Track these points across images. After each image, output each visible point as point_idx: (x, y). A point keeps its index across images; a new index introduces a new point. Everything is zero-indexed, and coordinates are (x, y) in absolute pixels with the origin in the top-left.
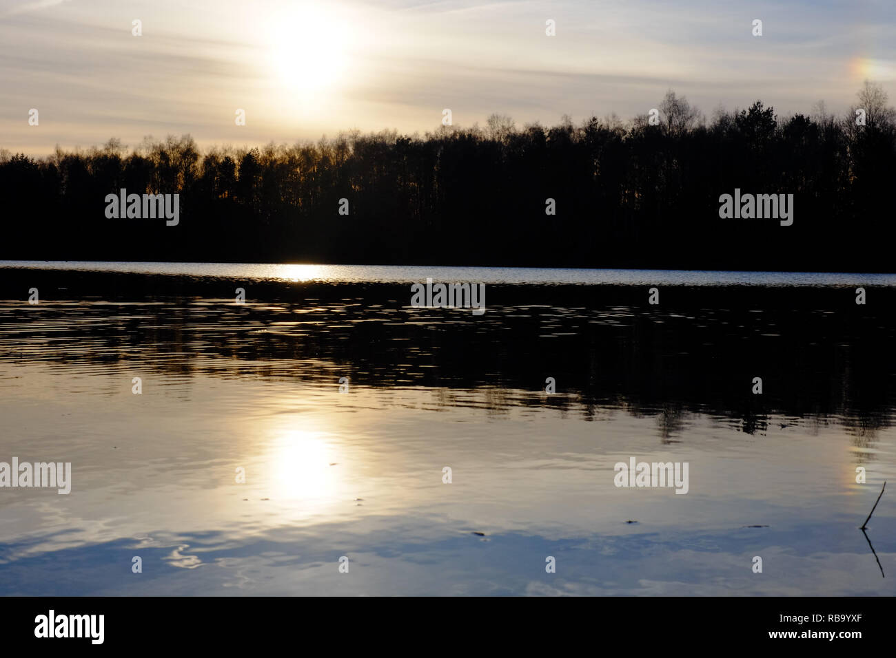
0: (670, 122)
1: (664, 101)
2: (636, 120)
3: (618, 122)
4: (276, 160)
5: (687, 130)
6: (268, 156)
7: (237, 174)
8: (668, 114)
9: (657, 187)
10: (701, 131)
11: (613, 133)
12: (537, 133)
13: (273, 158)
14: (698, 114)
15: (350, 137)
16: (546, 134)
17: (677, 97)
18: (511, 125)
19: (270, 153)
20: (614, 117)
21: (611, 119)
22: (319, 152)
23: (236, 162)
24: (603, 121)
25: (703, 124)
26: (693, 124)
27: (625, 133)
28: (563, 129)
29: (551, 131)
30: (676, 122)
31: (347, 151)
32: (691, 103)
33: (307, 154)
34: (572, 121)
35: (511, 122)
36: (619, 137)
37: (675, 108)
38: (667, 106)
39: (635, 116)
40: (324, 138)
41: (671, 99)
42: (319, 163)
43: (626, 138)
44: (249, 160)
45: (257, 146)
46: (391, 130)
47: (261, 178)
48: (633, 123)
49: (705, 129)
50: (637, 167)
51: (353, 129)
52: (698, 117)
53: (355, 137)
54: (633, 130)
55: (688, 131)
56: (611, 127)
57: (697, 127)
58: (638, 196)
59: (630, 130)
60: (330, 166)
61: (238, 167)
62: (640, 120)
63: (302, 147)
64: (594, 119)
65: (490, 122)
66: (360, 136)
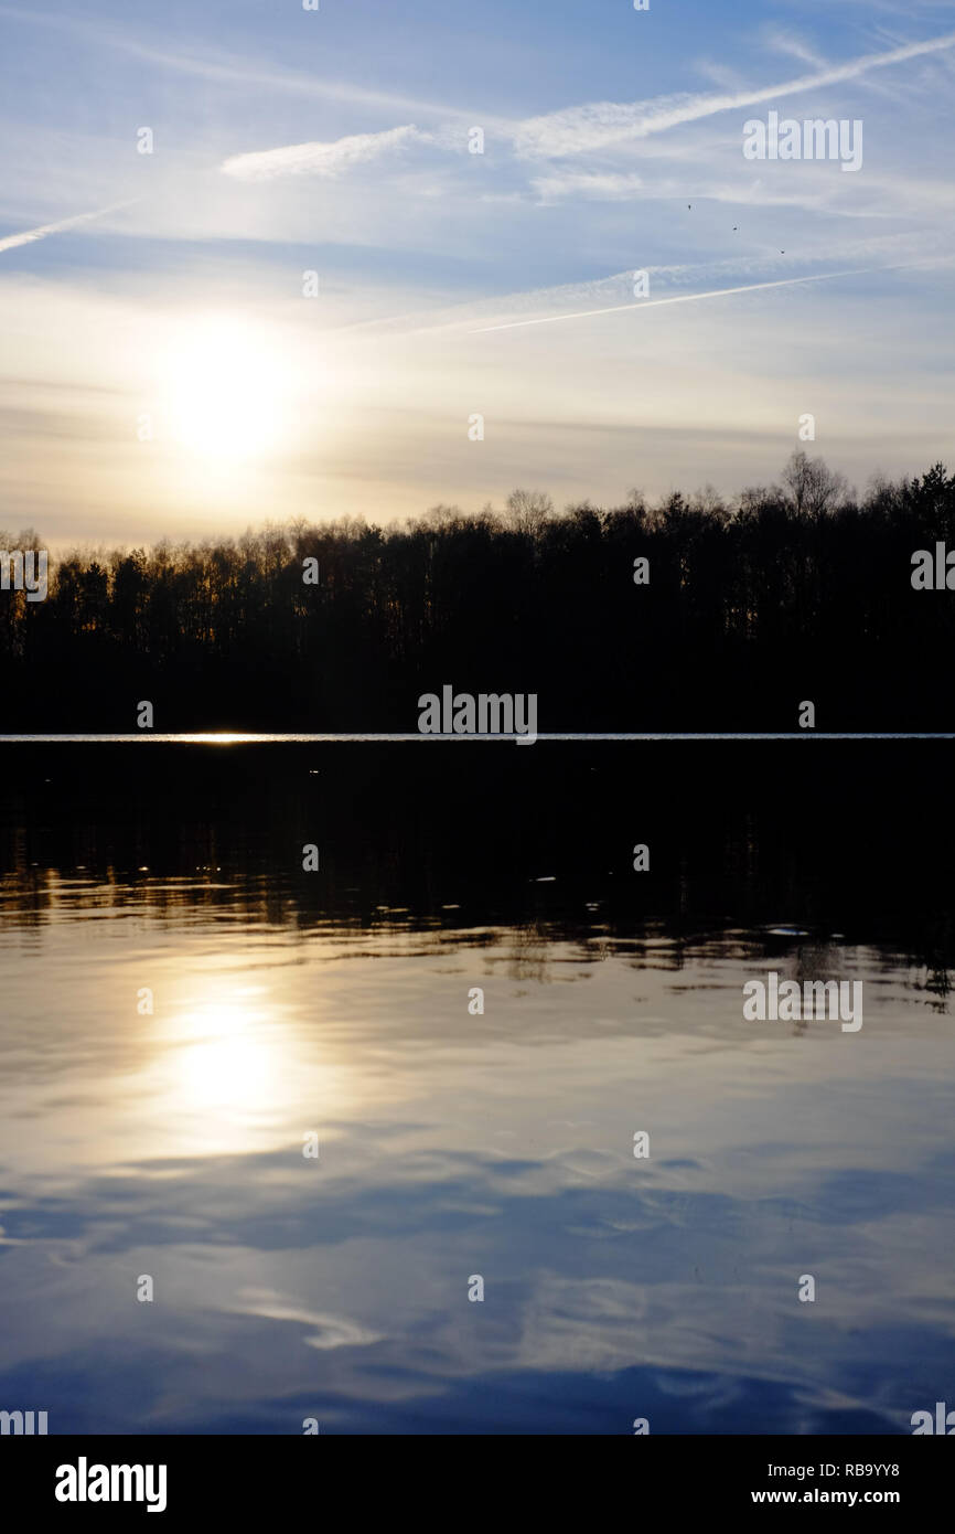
0: (800, 497)
1: (788, 466)
2: (743, 496)
3: (717, 499)
4: (172, 569)
5: (826, 510)
6: (158, 562)
7: (110, 591)
8: (796, 486)
9: (782, 603)
10: (849, 513)
11: (709, 518)
12: (587, 518)
13: (168, 566)
14: (842, 484)
15: (292, 529)
16: (602, 520)
17: (810, 458)
18: (546, 507)
19: (162, 557)
20: (709, 491)
21: (704, 494)
22: (241, 554)
23: (109, 572)
24: (691, 500)
25: (852, 501)
26: (836, 502)
27: (728, 516)
28: (630, 512)
29: (609, 515)
30: (810, 498)
31: (286, 552)
32: (832, 468)
33: (222, 558)
34: (645, 499)
35: (546, 501)
36: (719, 525)
37: (808, 475)
38: (795, 473)
39: (741, 489)
40: (249, 533)
41: (800, 462)
42: (240, 571)
43: (730, 525)
44: (128, 569)
45: (140, 546)
46: (354, 517)
47: (149, 597)
48: (740, 501)
49: (856, 509)
50: (749, 571)
51: (296, 517)
52: (845, 488)
53: (298, 529)
54: (741, 511)
55: (829, 512)
56: (707, 507)
57: (843, 504)
58: (752, 616)
59: (736, 513)
60: (260, 577)
61: (112, 580)
62: (751, 496)
63: (213, 546)
64: (677, 496)
65: (511, 502)
66: (306, 527)
